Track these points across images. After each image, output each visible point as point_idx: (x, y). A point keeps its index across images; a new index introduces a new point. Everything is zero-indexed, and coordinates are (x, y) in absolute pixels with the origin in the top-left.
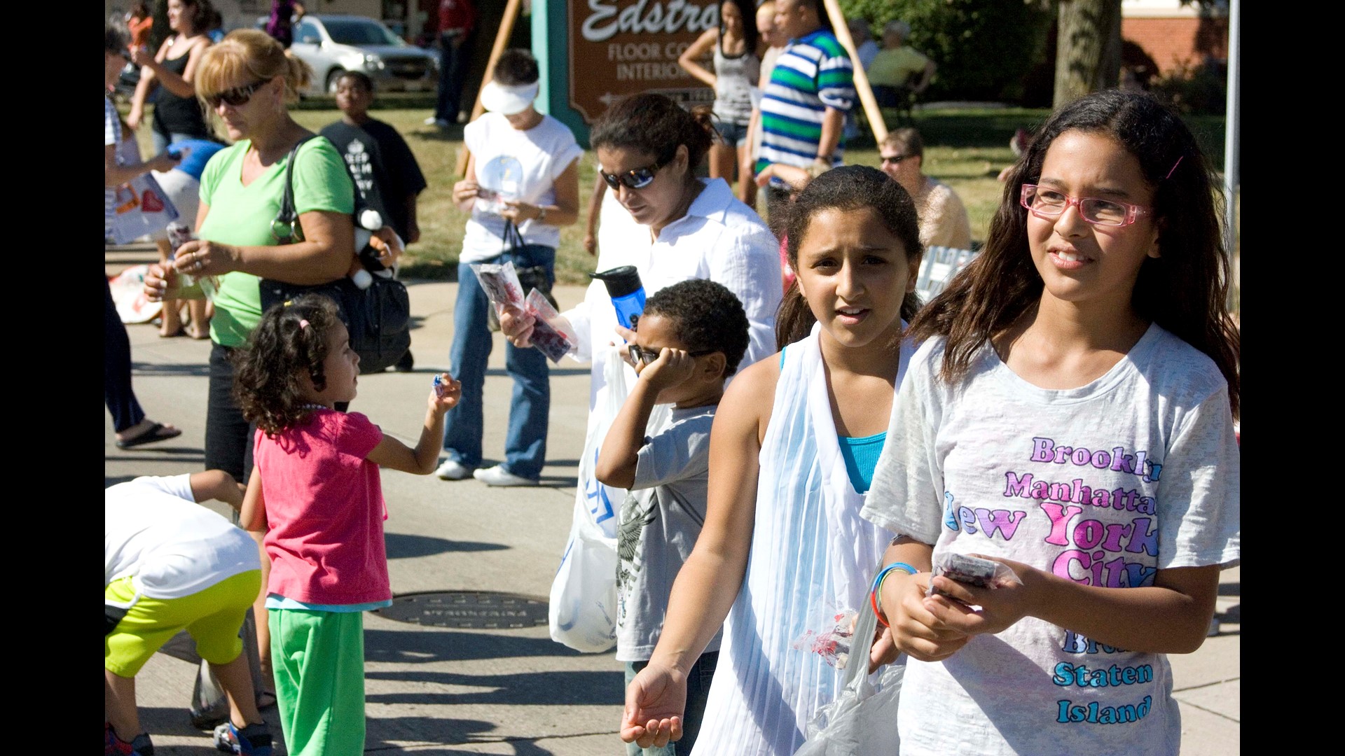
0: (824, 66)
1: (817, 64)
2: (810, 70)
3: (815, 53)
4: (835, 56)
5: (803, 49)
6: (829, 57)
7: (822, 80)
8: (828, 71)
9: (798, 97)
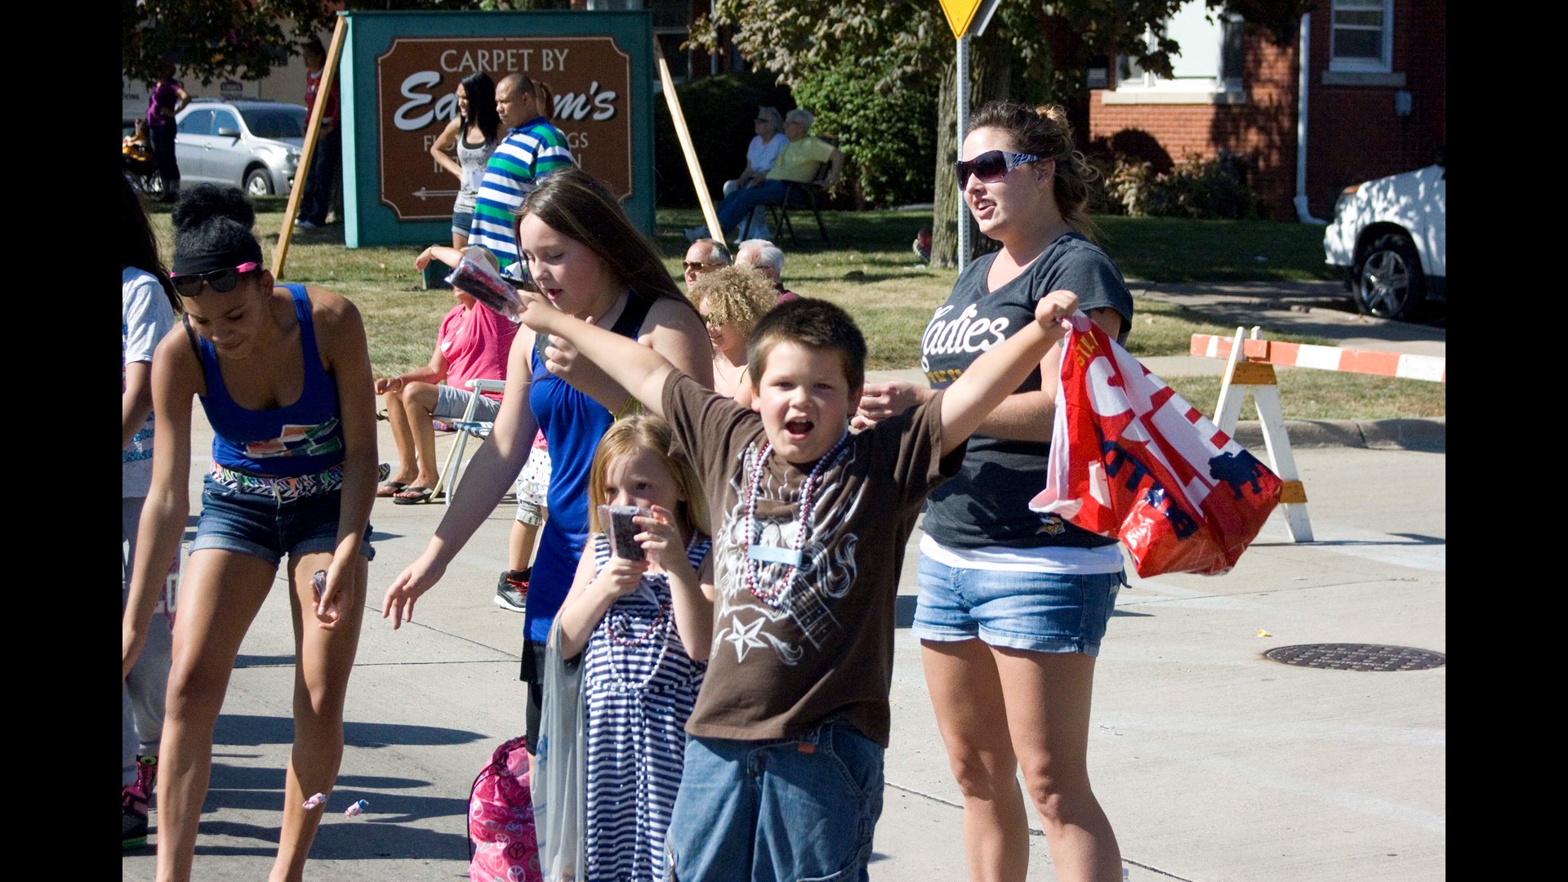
0: (541, 154)
1: (535, 153)
2: (528, 158)
3: (532, 142)
4: (553, 146)
5: (520, 138)
6: (545, 147)
7: (539, 168)
8: (545, 159)
9: (514, 184)
